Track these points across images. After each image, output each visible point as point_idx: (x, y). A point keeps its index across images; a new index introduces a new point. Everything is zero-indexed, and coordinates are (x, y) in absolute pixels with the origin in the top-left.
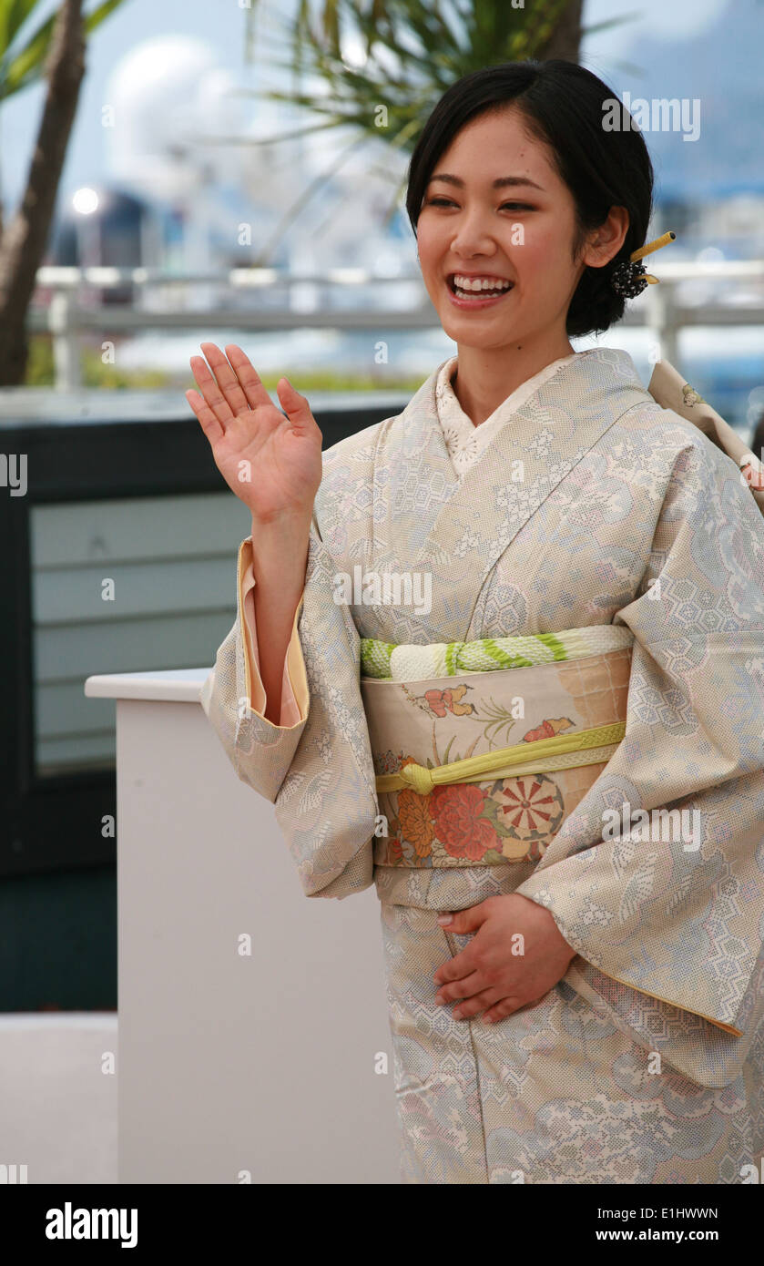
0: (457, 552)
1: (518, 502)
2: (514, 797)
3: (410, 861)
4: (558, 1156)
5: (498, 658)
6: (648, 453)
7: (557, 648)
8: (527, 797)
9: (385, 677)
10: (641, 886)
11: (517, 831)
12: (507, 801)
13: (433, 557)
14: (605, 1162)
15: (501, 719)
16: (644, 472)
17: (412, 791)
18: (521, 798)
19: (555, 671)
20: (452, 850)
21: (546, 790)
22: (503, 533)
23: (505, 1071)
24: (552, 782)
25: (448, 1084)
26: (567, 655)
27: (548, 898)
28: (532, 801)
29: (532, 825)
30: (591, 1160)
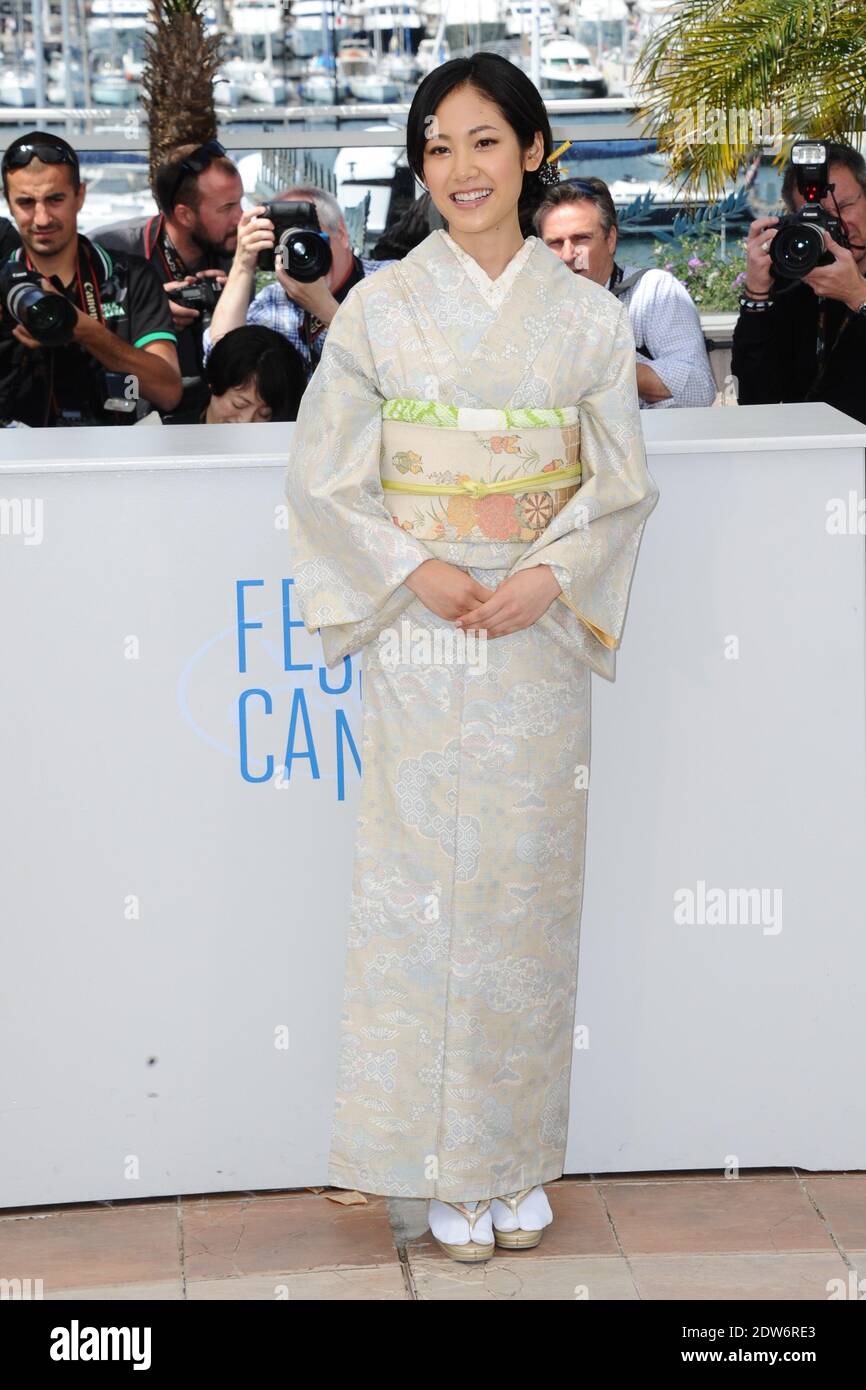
2: (532, 504)
5: (534, 421)
7: (561, 418)
8: (538, 504)
11: (530, 524)
15: (534, 457)
17: (463, 496)
18: (536, 506)
20: (486, 533)
21: (547, 502)
24: (550, 497)
26: (564, 422)
28: (540, 507)
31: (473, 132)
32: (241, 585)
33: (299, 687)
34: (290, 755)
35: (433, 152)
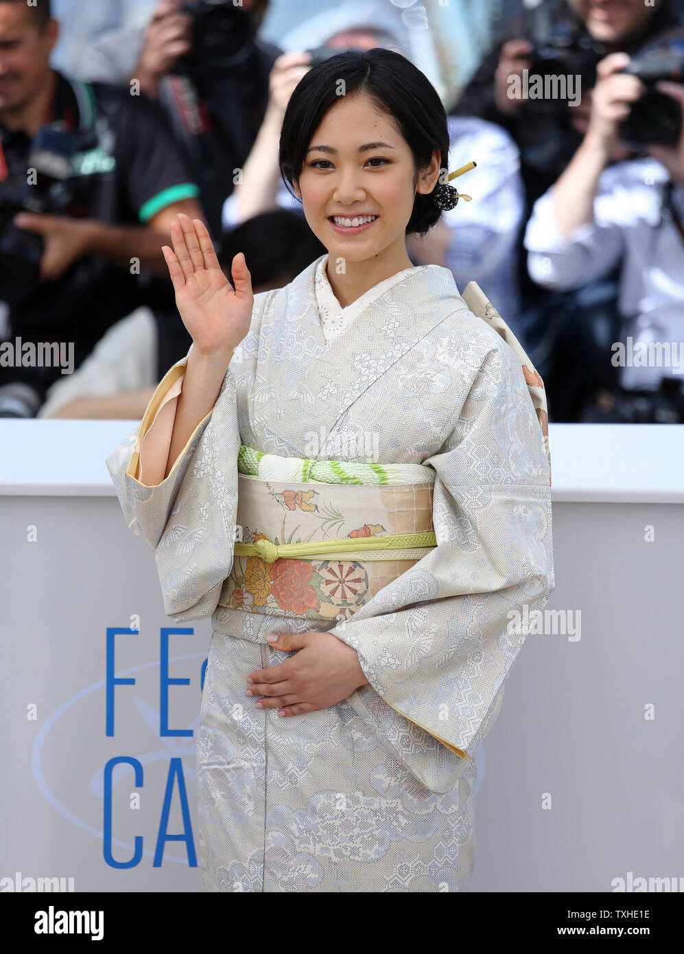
0: (320, 395)
1: (369, 367)
2: (335, 575)
3: (248, 607)
4: (321, 830)
5: (340, 476)
6: (467, 348)
7: (382, 475)
8: (344, 576)
9: (251, 474)
10: (423, 646)
11: (332, 598)
12: (330, 577)
13: (302, 395)
14: (354, 838)
15: (336, 519)
16: (462, 361)
17: (259, 558)
18: (340, 577)
19: (378, 491)
20: (281, 604)
21: (357, 574)
22: (355, 388)
23: (291, 766)
24: (363, 568)
25: (245, 768)
26: (388, 481)
27: (357, 642)
28: (346, 580)
29: (344, 596)
30: (345, 835)
31: (364, 148)
32: (111, 633)
33: (175, 756)
34: (163, 837)
35: (314, 164)
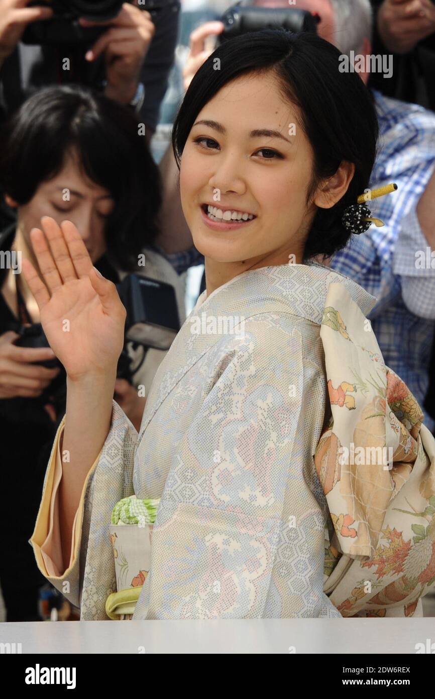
15: (125, 565)
31: (257, 133)
